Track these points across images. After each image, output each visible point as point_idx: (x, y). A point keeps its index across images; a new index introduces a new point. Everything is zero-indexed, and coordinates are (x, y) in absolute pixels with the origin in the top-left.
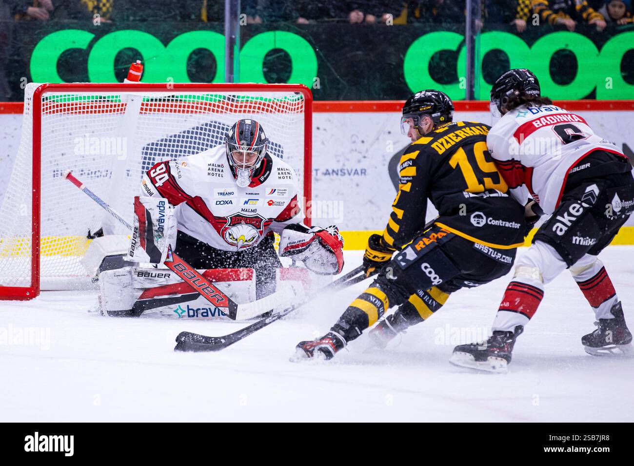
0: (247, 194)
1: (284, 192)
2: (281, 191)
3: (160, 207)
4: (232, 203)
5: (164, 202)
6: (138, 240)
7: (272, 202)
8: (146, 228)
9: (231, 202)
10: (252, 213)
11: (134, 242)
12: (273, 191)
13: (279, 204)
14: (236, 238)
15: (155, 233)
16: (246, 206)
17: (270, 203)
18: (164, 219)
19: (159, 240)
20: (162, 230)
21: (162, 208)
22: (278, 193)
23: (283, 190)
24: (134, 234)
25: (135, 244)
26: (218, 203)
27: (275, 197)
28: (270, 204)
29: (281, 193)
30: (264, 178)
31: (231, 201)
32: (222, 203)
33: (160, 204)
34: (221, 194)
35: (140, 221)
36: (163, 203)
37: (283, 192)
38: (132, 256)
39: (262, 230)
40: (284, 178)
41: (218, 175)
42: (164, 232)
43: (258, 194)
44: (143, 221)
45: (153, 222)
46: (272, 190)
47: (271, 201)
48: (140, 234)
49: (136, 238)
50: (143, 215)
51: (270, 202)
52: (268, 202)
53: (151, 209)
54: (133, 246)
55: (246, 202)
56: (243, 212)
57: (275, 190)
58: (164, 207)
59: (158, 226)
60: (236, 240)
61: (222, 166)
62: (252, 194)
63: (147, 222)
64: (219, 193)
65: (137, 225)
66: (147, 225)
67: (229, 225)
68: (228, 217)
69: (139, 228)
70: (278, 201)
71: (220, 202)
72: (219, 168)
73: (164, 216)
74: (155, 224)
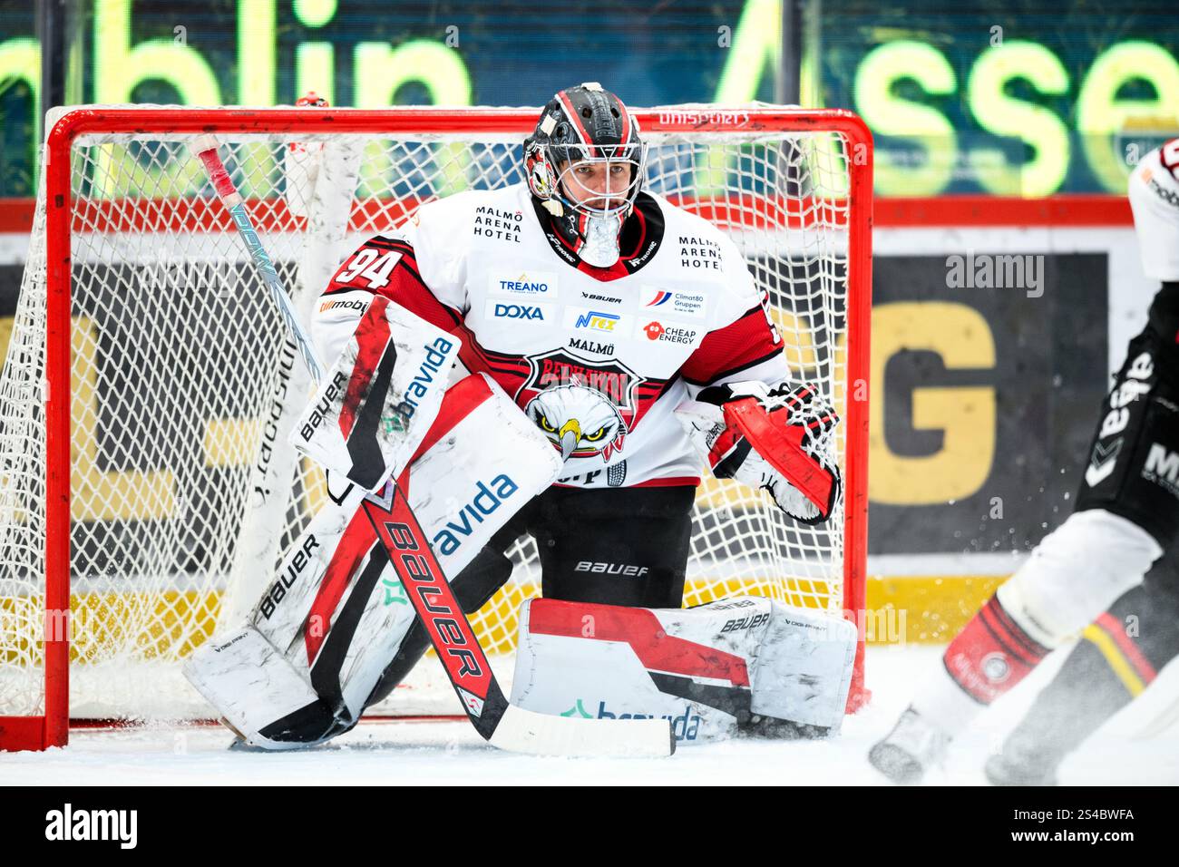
0: (585, 295)
1: (694, 302)
2: (684, 301)
3: (431, 351)
4: (542, 318)
5: (450, 345)
6: (337, 407)
7: (657, 329)
8: (369, 389)
9: (538, 314)
10: (601, 357)
11: (324, 407)
12: (664, 297)
13: (680, 336)
14: (554, 425)
15: (388, 414)
16: (584, 334)
17: (654, 332)
18: (425, 389)
19: (393, 433)
20: (408, 412)
21: (435, 358)
22: (677, 303)
23: (692, 298)
24: (331, 386)
25: (324, 412)
26: (502, 311)
27: (668, 316)
28: (652, 336)
29: (686, 305)
30: (641, 261)
31: (538, 310)
32: (513, 311)
33: (435, 345)
34: (510, 285)
35: (359, 362)
36: (446, 347)
37: (692, 303)
38: (307, 439)
39: (629, 408)
40: (697, 264)
41: (503, 236)
42: (411, 420)
43: (620, 301)
44: (368, 363)
45: (393, 383)
46: (661, 294)
47: (655, 324)
48: (348, 393)
49: (332, 400)
50: (376, 352)
51: (652, 328)
52: (647, 328)
53: (404, 346)
54: (318, 416)
55: (583, 321)
56: (573, 350)
57: (669, 295)
58: (443, 358)
59: (403, 400)
60: (557, 431)
61: (519, 217)
62: (600, 298)
63: (376, 374)
64: (504, 283)
65: (349, 369)
66: (373, 381)
67: (537, 385)
68: (534, 360)
69: (349, 379)
70: (677, 327)
71: (507, 309)
72: (508, 221)
73: (429, 379)
74: (396, 389)
